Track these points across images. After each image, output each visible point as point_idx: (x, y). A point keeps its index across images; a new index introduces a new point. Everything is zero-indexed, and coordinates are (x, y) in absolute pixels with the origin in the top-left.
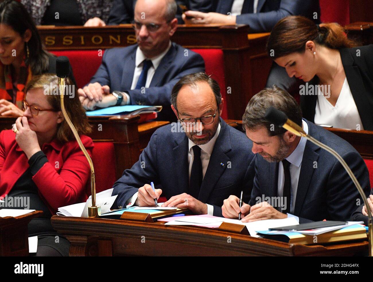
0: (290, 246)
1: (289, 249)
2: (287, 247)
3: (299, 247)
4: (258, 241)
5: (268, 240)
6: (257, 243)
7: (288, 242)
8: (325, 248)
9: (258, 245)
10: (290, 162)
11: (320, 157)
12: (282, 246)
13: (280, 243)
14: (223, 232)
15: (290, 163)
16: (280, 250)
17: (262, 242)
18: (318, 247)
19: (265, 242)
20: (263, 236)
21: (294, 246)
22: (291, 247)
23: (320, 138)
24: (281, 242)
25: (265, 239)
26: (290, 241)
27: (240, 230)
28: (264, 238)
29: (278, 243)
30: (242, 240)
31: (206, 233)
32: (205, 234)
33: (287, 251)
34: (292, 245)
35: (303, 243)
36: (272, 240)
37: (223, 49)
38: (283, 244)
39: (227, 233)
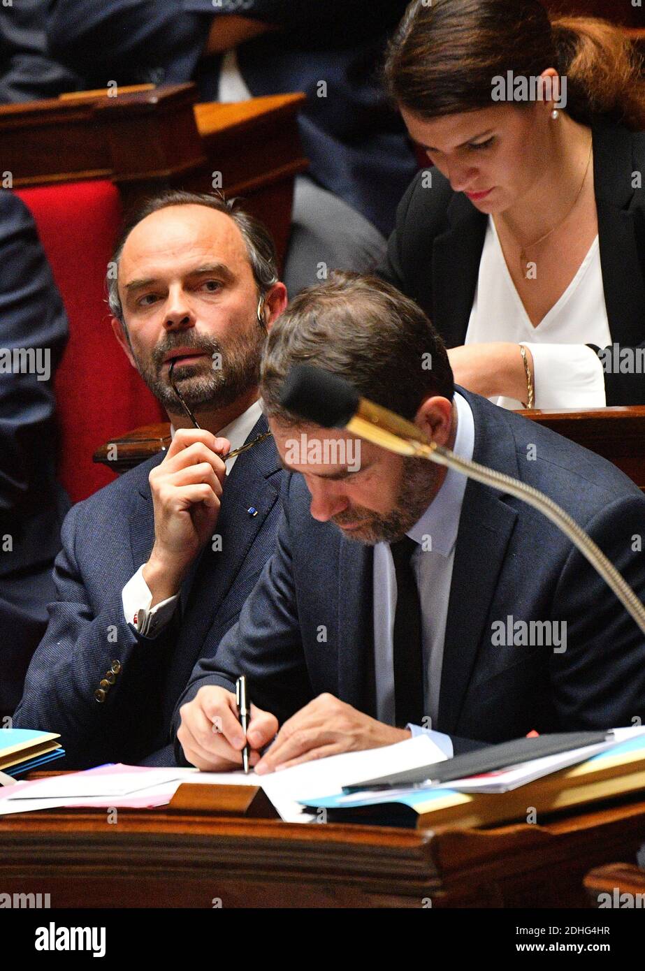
0: (421, 838)
2: (412, 843)
3: (456, 838)
4: (308, 836)
5: (342, 826)
6: (305, 841)
7: (413, 826)
8: (545, 830)
9: (309, 850)
11: (519, 517)
12: (395, 842)
13: (385, 834)
14: (184, 818)
17: (323, 836)
18: (518, 832)
19: (335, 837)
20: (329, 816)
21: (436, 839)
22: (425, 842)
23: (517, 451)
24: (389, 829)
25: (332, 825)
26: (419, 821)
27: (245, 803)
28: (329, 821)
30: (254, 838)
32: (125, 833)
33: (416, 859)
34: (430, 834)
35: (466, 825)
36: (357, 827)
37: (115, 179)
38: (396, 834)
39: (198, 819)
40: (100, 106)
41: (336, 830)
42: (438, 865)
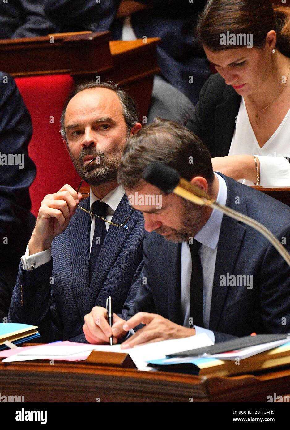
0: (201, 380)
1: (202, 384)
2: (196, 382)
3: (216, 380)
4: (149, 377)
5: (165, 373)
6: (148, 379)
7: (197, 374)
8: (257, 378)
9: (149, 384)
10: (201, 242)
11: (247, 231)
12: (189, 381)
13: (184, 377)
14: (93, 367)
15: (201, 244)
16: (187, 388)
17: (156, 378)
18: (245, 379)
19: (162, 378)
20: (158, 368)
21: (207, 381)
22: (202, 381)
23: (246, 201)
24: (187, 375)
25: (160, 373)
26: (200, 372)
27: (121, 361)
28: (159, 370)
29: (181, 377)
30: (124, 377)
31: (66, 370)
32: (65, 373)
33: (198, 389)
34: (205, 378)
35: (222, 374)
36: (171, 374)
38: (189, 377)
39: (99, 367)
40: (66, 40)
41: (162, 375)
42: (208, 392)
